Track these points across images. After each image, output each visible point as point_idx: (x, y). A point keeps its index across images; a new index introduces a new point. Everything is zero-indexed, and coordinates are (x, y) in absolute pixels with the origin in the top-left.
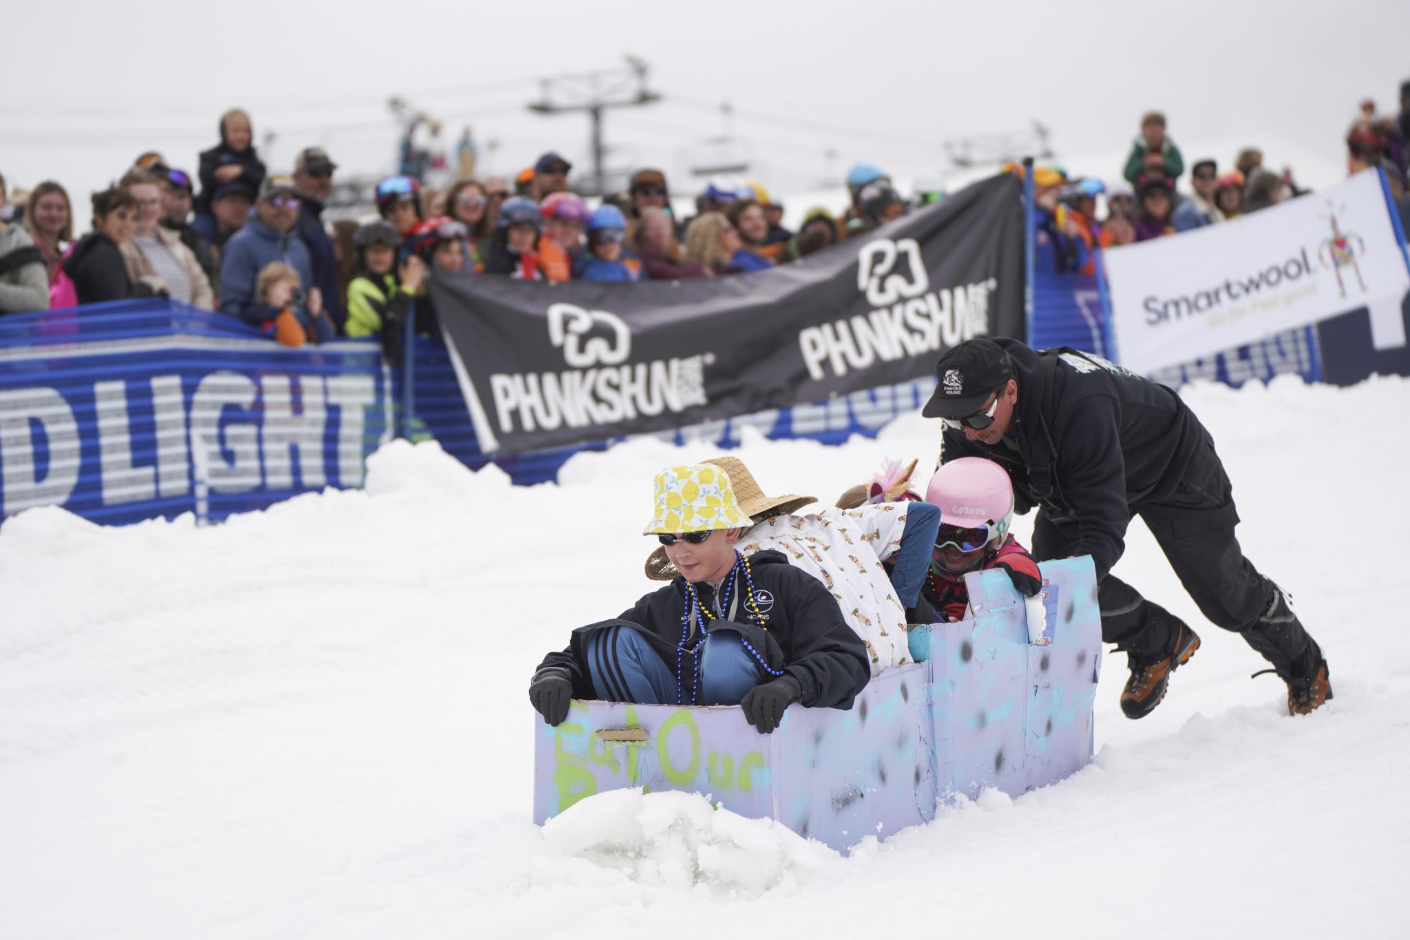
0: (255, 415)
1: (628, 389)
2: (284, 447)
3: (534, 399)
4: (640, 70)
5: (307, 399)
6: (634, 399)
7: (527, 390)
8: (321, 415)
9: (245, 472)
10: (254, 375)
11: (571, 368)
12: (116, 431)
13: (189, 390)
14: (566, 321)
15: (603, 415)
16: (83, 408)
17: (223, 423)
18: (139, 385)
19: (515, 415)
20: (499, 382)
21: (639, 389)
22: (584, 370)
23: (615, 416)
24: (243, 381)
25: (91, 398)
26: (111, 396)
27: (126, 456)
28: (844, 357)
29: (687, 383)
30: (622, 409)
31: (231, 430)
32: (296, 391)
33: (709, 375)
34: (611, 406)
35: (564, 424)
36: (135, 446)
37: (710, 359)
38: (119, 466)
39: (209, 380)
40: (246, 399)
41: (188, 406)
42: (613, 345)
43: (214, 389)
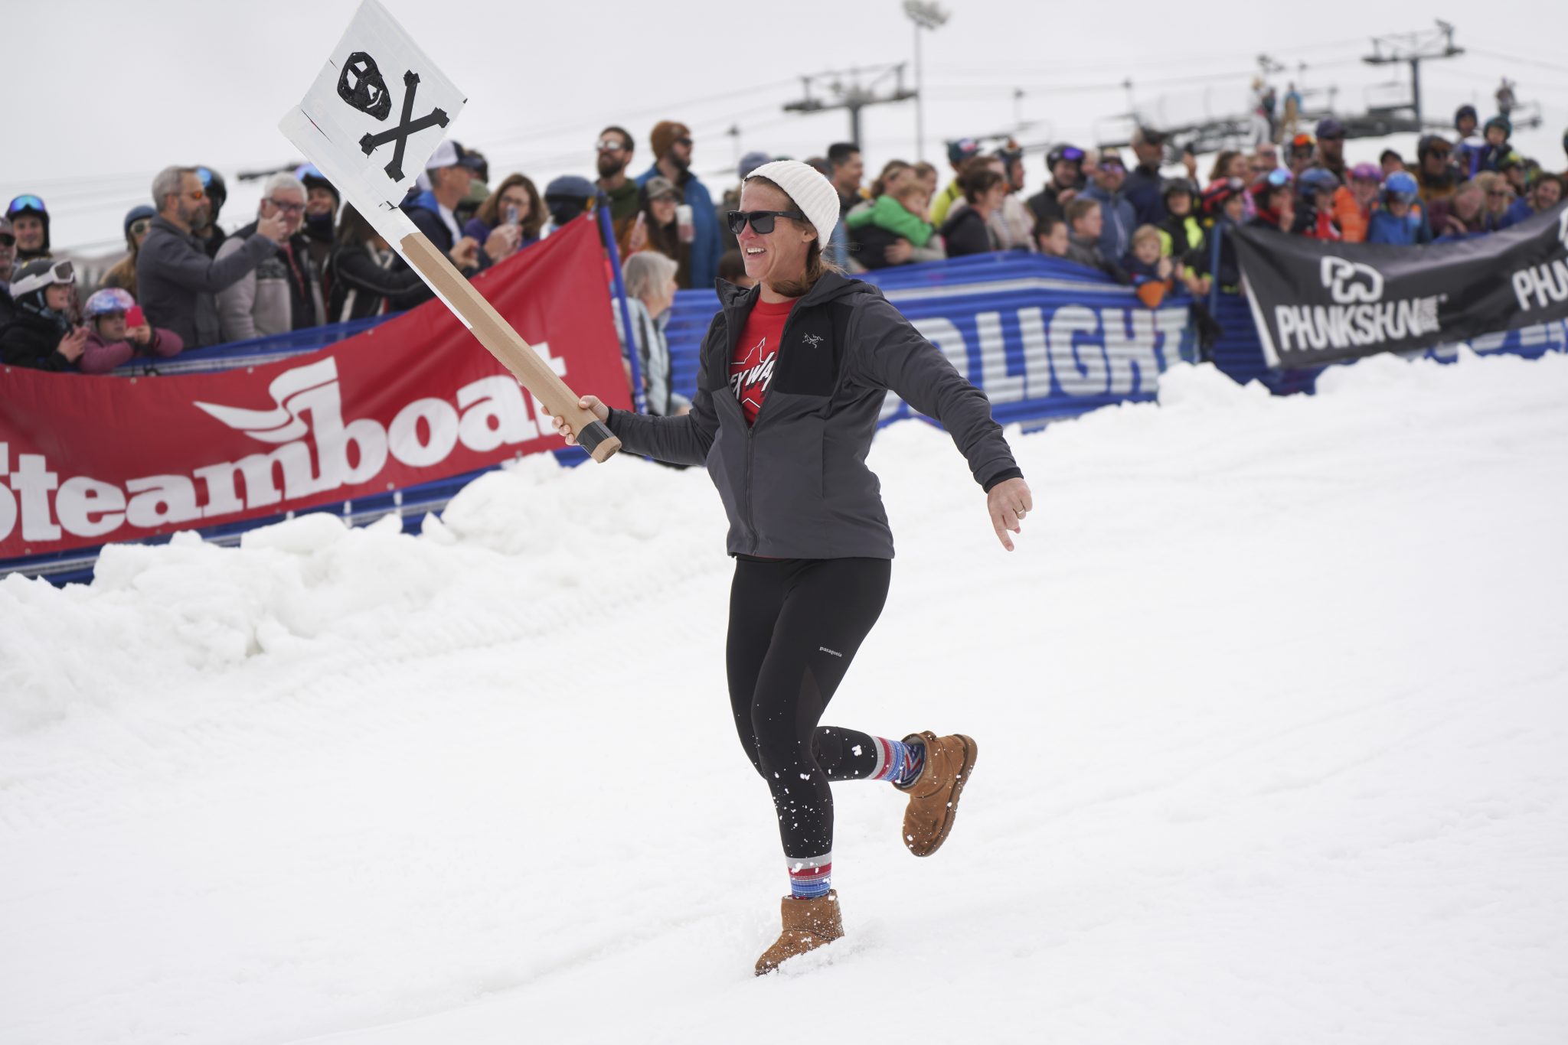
0: (1097, 338)
1: (1379, 319)
2: (1126, 363)
3: (1307, 325)
4: (1448, 31)
5: (1137, 327)
6: (1384, 327)
7: (1302, 318)
8: (1151, 339)
9: (1095, 381)
10: (1096, 308)
11: (1336, 304)
12: (994, 350)
13: (1047, 318)
14: (1334, 269)
15: (1359, 339)
16: (969, 333)
17: (1075, 343)
18: (1009, 315)
19: (1293, 337)
20: (1281, 311)
21: (1388, 320)
22: (1346, 306)
23: (1369, 340)
24: (1087, 312)
25: (974, 326)
26: (989, 324)
27: (1002, 369)
28: (1546, 292)
29: (1425, 314)
30: (1375, 334)
31: (1083, 350)
32: (1128, 321)
33: (1442, 309)
34: (1366, 332)
35: (1330, 344)
36: (1009, 361)
37: (1444, 298)
38: (996, 376)
39: (1062, 312)
40: (1090, 326)
41: (1047, 330)
42: (1369, 287)
43: (1066, 318)
